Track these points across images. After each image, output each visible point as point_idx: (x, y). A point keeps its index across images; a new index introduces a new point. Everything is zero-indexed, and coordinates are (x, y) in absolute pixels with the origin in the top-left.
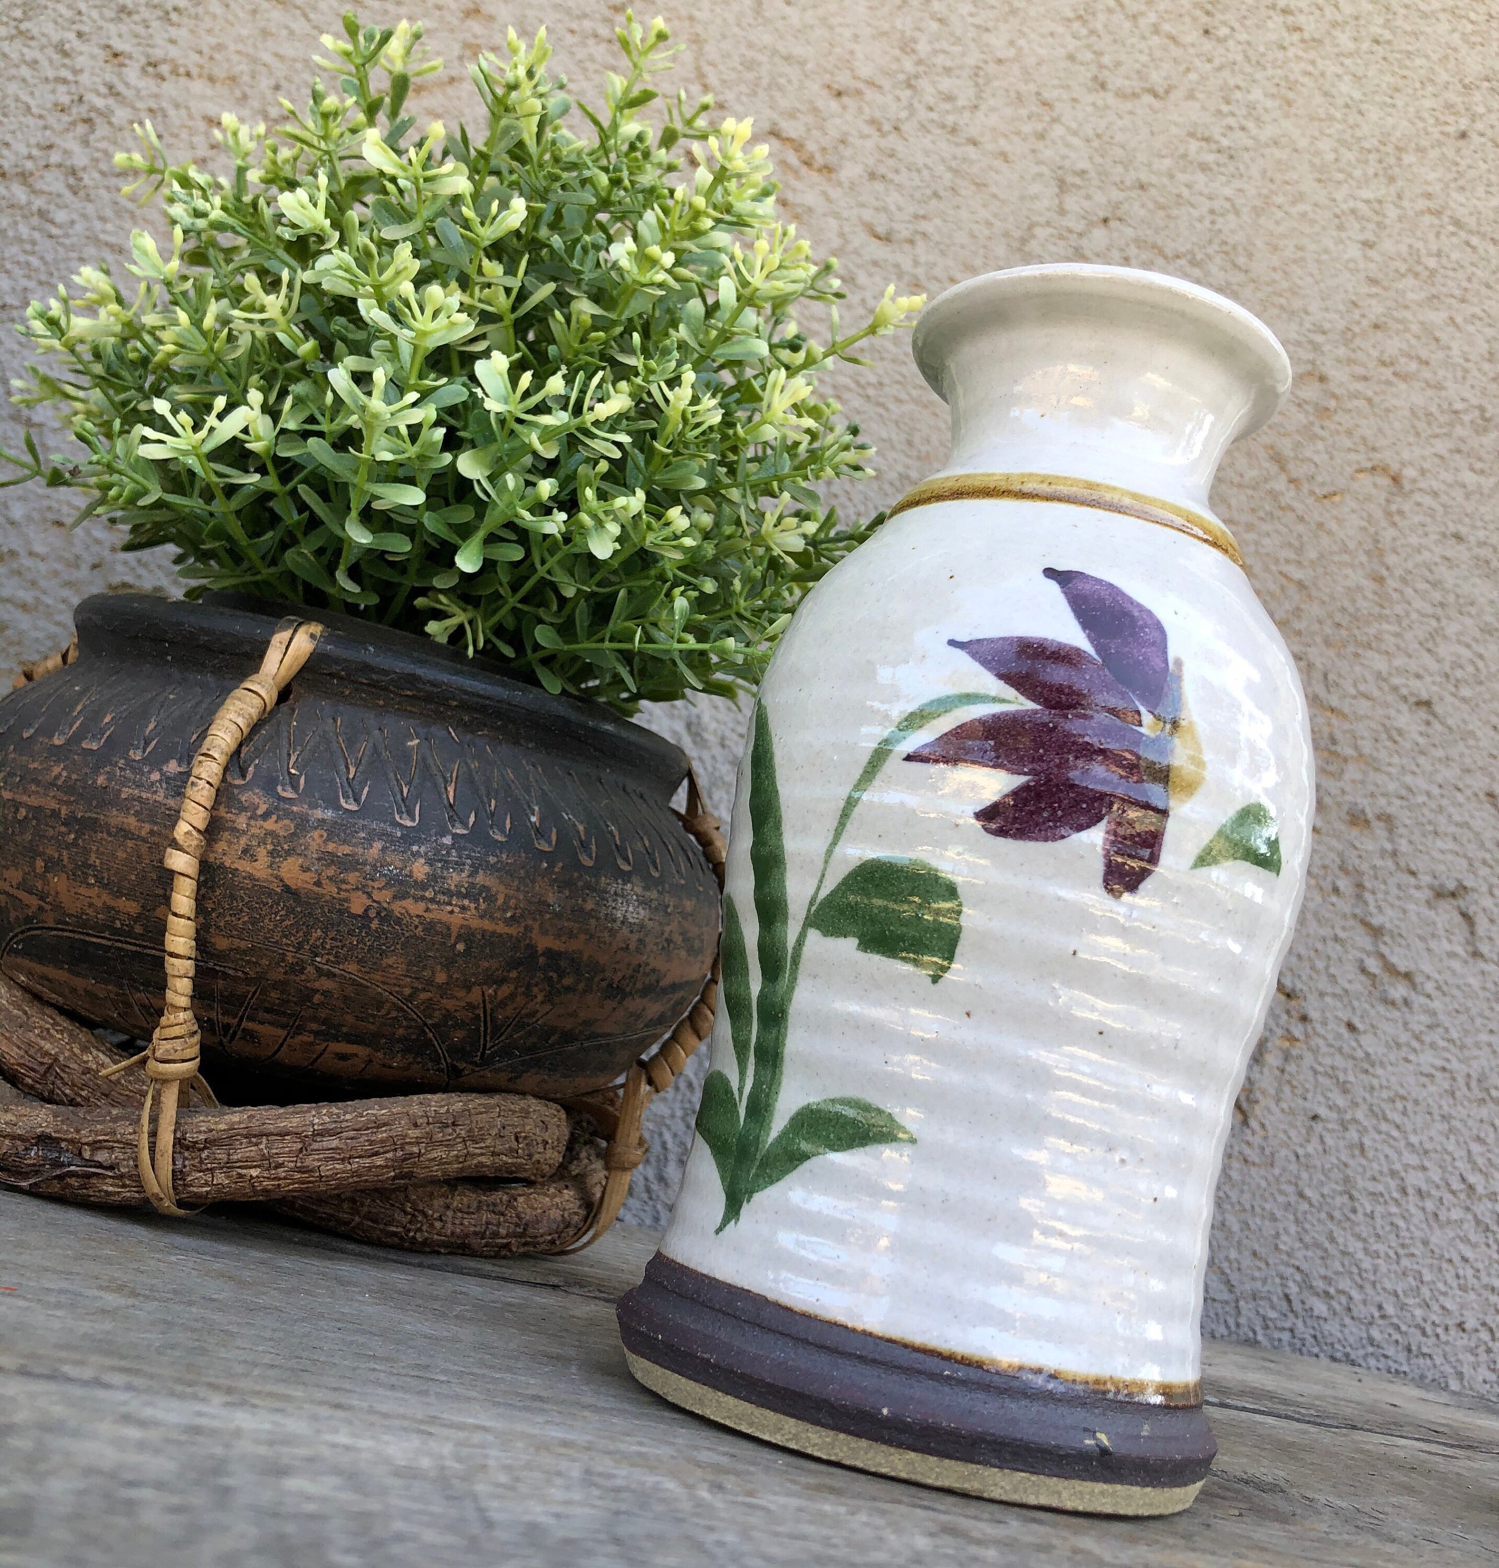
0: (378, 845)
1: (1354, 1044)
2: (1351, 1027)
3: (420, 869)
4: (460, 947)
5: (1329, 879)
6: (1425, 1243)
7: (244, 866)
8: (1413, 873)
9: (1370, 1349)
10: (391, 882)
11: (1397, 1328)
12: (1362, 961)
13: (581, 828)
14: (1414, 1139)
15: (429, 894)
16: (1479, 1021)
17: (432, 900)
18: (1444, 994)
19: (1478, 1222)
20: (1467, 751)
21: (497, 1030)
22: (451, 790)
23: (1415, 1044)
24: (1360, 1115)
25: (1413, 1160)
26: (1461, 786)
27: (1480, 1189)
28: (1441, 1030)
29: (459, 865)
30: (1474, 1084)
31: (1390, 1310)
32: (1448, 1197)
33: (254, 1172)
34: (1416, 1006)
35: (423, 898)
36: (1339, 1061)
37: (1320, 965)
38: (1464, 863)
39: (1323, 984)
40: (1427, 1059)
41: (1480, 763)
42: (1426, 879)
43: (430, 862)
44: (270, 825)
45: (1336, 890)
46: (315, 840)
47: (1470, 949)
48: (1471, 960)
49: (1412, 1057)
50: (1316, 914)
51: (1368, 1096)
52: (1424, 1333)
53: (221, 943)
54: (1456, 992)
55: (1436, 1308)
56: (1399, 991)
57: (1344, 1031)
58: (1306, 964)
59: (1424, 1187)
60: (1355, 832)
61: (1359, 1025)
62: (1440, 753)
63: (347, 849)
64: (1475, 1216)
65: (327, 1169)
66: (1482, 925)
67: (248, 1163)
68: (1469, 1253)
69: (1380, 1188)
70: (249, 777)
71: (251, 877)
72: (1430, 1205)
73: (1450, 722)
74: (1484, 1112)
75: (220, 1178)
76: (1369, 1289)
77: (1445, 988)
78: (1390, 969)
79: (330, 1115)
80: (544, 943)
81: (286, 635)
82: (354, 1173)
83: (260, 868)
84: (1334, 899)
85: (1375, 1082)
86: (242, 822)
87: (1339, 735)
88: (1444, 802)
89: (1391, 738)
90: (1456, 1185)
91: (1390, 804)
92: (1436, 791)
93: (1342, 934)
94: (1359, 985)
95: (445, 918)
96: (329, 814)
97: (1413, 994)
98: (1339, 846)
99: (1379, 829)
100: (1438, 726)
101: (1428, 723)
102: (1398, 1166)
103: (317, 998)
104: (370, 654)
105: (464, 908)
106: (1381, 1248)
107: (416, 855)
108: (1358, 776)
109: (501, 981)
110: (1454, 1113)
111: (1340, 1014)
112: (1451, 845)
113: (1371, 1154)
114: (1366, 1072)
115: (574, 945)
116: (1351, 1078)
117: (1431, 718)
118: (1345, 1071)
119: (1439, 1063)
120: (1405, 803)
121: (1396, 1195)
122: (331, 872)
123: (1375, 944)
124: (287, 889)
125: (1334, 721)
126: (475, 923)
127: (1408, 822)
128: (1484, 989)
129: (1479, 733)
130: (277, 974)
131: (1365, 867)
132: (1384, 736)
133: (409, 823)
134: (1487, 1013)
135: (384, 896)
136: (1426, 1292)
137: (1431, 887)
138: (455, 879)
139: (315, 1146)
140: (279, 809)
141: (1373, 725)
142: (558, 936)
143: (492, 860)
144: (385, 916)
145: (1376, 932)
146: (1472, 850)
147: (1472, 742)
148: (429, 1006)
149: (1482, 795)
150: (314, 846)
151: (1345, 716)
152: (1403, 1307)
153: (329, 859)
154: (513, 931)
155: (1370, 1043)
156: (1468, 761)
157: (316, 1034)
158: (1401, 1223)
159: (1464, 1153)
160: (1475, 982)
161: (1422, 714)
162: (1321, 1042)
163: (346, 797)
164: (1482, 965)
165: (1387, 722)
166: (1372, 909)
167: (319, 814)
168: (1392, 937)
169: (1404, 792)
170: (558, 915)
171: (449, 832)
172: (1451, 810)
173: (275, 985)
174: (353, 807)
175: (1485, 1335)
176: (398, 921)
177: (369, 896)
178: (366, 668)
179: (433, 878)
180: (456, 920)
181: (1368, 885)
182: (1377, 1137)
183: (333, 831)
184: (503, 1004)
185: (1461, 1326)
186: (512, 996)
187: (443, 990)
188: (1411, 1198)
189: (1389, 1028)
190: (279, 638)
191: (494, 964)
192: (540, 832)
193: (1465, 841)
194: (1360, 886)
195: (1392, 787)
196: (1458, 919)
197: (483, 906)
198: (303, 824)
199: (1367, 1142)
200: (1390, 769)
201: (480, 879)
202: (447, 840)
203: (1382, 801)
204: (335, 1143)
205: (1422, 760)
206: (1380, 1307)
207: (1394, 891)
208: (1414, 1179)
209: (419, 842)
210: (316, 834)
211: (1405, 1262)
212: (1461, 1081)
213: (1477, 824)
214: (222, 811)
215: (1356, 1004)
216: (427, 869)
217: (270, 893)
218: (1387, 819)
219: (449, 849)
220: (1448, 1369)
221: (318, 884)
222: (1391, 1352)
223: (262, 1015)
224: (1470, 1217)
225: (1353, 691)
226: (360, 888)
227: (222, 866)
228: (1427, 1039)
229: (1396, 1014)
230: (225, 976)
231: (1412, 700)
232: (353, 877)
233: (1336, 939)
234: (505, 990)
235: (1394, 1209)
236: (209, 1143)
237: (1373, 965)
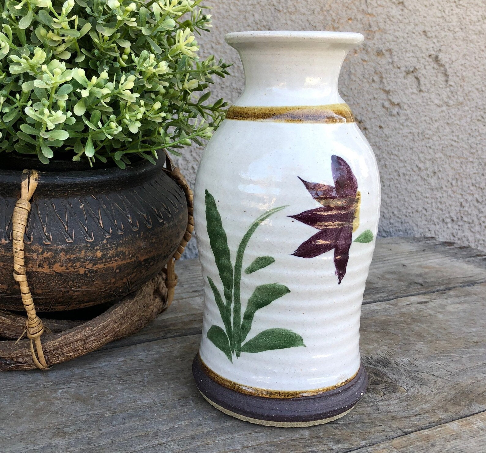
0: (83, 251)
1: (381, 132)
2: (381, 127)
3: (99, 254)
4: (117, 271)
5: (371, 78)
6: (406, 189)
7: (40, 270)
8: (399, 68)
9: (390, 226)
10: (91, 261)
11: (398, 217)
12: (383, 104)
13: (145, 215)
14: (402, 158)
15: (104, 260)
16: (422, 113)
17: (105, 262)
18: (410, 107)
19: (422, 178)
20: (416, 18)
21: (132, 283)
22: (101, 222)
23: (402, 127)
24: (384, 155)
25: (401, 165)
26: (414, 31)
27: (423, 168)
28: (409, 120)
29: (111, 248)
30: (420, 135)
31: (396, 213)
32: (413, 173)
33: (71, 354)
34: (401, 115)
35: (102, 262)
36: (377, 140)
37: (369, 109)
38: (416, 60)
39: (371, 115)
40: (405, 131)
41: (421, 21)
42: (403, 69)
43: (102, 251)
44: (45, 255)
45: (374, 81)
46: (62, 256)
47: (418, 89)
48: (418, 93)
49: (401, 132)
50: (367, 92)
51: (386, 148)
52: (406, 216)
53: (39, 292)
54: (414, 106)
55: (409, 208)
56: (395, 110)
57: (378, 129)
58: (365, 110)
59: (405, 173)
60: (379, 58)
61: (383, 126)
62: (407, 21)
63: (73, 256)
64: (421, 176)
65: (93, 346)
66: (422, 80)
67: (68, 352)
68: (419, 189)
69: (392, 176)
70: (32, 240)
71: (43, 273)
72: (407, 177)
73: (410, 8)
74: (423, 143)
75: (61, 358)
76: (389, 208)
77: (411, 106)
78: (392, 104)
79: (89, 330)
80: (142, 259)
81: (27, 181)
82: (101, 344)
83: (46, 269)
84: (373, 85)
85: (389, 143)
86: (35, 256)
87: (372, 24)
88: (409, 39)
89: (390, 20)
90: (416, 169)
91: (390, 44)
92: (406, 35)
93: (376, 96)
94: (382, 112)
95: (111, 265)
96: (64, 246)
97: (400, 110)
98: (373, 64)
99: (387, 55)
100: (406, 11)
101: (402, 10)
102: (397, 168)
103: (74, 297)
104: (58, 180)
105: (116, 260)
106: (393, 195)
107: (97, 250)
108: (379, 37)
109: (132, 274)
110: (414, 146)
111: (376, 124)
112: (412, 54)
113: (388, 167)
114: (386, 141)
115: (152, 254)
116: (381, 144)
117: (403, 8)
118: (379, 142)
119: (409, 131)
120: (395, 43)
121: (397, 177)
122: (70, 264)
123: (387, 96)
124: (57, 273)
125: (370, 18)
126: (121, 263)
127: (397, 50)
128: (423, 102)
129: (420, 10)
130: (61, 295)
131: (383, 70)
132: (388, 19)
133: (91, 240)
134: (425, 110)
135: (90, 266)
136: (406, 204)
137: (405, 72)
138: (111, 252)
139: (88, 341)
140: (46, 249)
141: (384, 16)
142: (147, 254)
143: (121, 242)
144: (92, 271)
145: (388, 92)
146: (419, 54)
147: (418, 14)
148: (111, 288)
149: (422, 33)
150: (62, 258)
151: (374, 16)
152: (400, 211)
153: (69, 260)
154: (133, 260)
155: (387, 131)
156: (417, 21)
157: (76, 304)
158: (398, 186)
159: (417, 158)
160: (420, 101)
161: (400, 7)
162: (371, 135)
163: (67, 238)
164: (422, 94)
165: (388, 14)
166: (386, 85)
167: (60, 247)
168: (393, 92)
169: (395, 39)
170: (146, 249)
171: (105, 238)
172: (411, 41)
173: (60, 298)
174: (71, 241)
175: (424, 212)
176: (96, 271)
177: (85, 268)
178: (58, 186)
179: (104, 255)
180: (115, 264)
181: (384, 76)
182: (390, 161)
183: (68, 251)
184: (134, 278)
185: (417, 211)
186: (136, 275)
187: (114, 283)
188: (401, 176)
189: (392, 124)
190: (24, 183)
191: (129, 271)
192: (133, 224)
193: (416, 52)
194: (381, 78)
195: (391, 38)
196: (414, 80)
197: (122, 257)
198: (56, 252)
199: (387, 163)
200: (391, 32)
201: (119, 249)
202: (105, 241)
203: (388, 44)
204: (93, 338)
205: (401, 25)
206: (393, 213)
207: (393, 76)
208: (402, 171)
209: (96, 245)
210: (62, 254)
211: (400, 197)
212: (416, 135)
213: (420, 44)
214: (27, 254)
215: (382, 119)
216: (101, 253)
217: (52, 276)
218: (390, 51)
219: (106, 244)
220: (414, 225)
221: (67, 269)
222: (396, 224)
223: (57, 304)
224: (419, 177)
225: (376, 5)
226: (82, 266)
227: (33, 271)
228: (405, 124)
229: (395, 119)
230: (42, 299)
231: (397, 2)
232: (78, 264)
233: (374, 98)
234: (134, 275)
235: (396, 182)
236: (54, 350)
237: (387, 104)
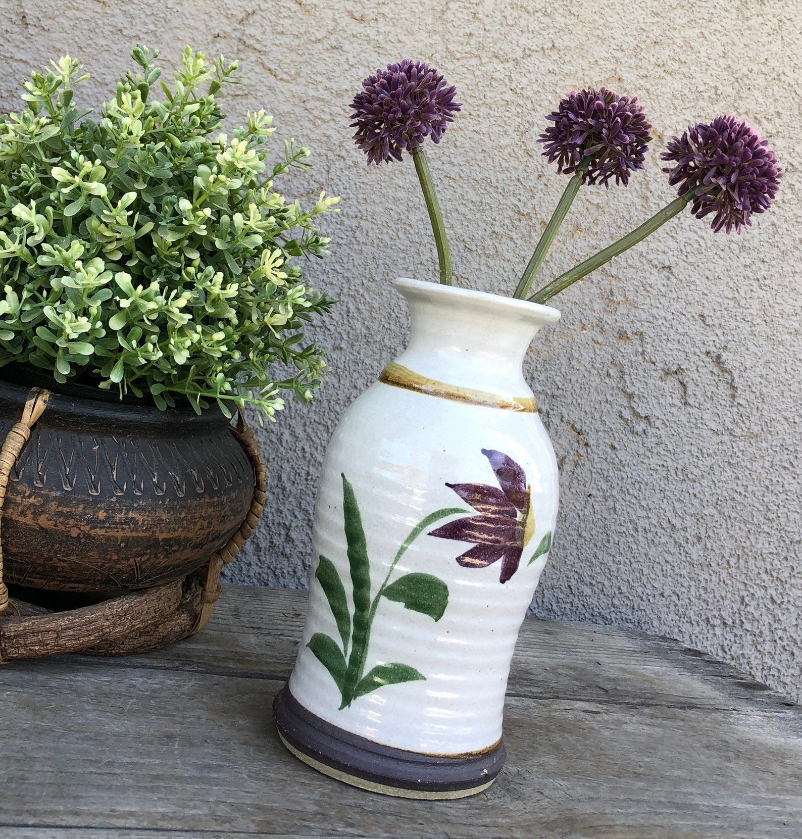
0: (81, 506)
1: (614, 456)
2: (613, 448)
3: (102, 515)
4: (123, 545)
5: (605, 369)
6: (646, 555)
7: (21, 519)
8: (654, 363)
9: (613, 609)
10: (89, 522)
11: (628, 598)
12: (621, 412)
13: (178, 479)
14: (644, 503)
15: (107, 525)
16: (685, 439)
17: (108, 528)
18: (666, 426)
19: (676, 543)
20: (690, 293)
21: (142, 571)
22: (114, 473)
23: (649, 454)
24: (615, 493)
25: (643, 513)
26: (685, 312)
27: (678, 526)
28: (663, 446)
29: (120, 511)
30: (679, 473)
31: (624, 589)
32: (659, 531)
33: (37, 648)
34: (649, 434)
35: (104, 527)
36: (605, 466)
37: (597, 416)
38: (683, 355)
39: (598, 425)
40: (655, 461)
41: (697, 299)
42: (660, 365)
43: (106, 511)
44: (32, 500)
45: (608, 375)
46: (53, 505)
47: (683, 401)
48: (683, 407)
49: (646, 461)
50: (596, 389)
51: (620, 483)
52: (642, 599)
53: (14, 550)
54: (674, 426)
55: (649, 586)
56: (640, 427)
57: (609, 450)
58: (589, 416)
59: (648, 527)
60: (622, 342)
61: (617, 446)
62: (674, 295)
63: (68, 510)
64: (675, 539)
65: (69, 644)
66: (691, 387)
67: (33, 644)
68: (670, 559)
69: (624, 529)
70: (20, 477)
71: (25, 524)
72: (650, 536)
73: (681, 277)
74: (684, 486)
75: (22, 651)
76: (614, 580)
77: (667, 423)
78: (637, 415)
79: (68, 620)
80: (161, 537)
81: (33, 401)
82: (81, 644)
83: (28, 520)
84: (607, 380)
85: (624, 475)
86: (19, 499)
87: (615, 291)
88: (674, 323)
89: (645, 289)
90: (665, 525)
91: (642, 325)
92: (670, 317)
93: (610, 398)
94: (618, 425)
95: (115, 534)
96: (58, 494)
97: (649, 427)
98: (612, 351)
99: (636, 340)
100: (673, 280)
101: (668, 279)
102: (634, 518)
103: (59, 569)
104: (73, 407)
105: (123, 529)
106: (622, 559)
107: (100, 508)
108: (625, 311)
109: (142, 555)
110: (667, 488)
111: (607, 441)
112: (677, 346)
113: (619, 512)
114: (620, 470)
115: (177, 534)
116: (612, 474)
117: (671, 276)
118: (608, 470)
119: (660, 463)
120: (651, 325)
121: (632, 532)
122: (61, 520)
123: (629, 402)
124: (41, 528)
125: (614, 283)
126: (129, 534)
127: (652, 335)
128: (689, 422)
129: (698, 282)
130: (41, 561)
131: (626, 361)
132: (642, 288)
133: (95, 494)
134: (690, 434)
135: (86, 528)
136: (644, 579)
137: (663, 370)
138: (119, 517)
139: (63, 635)
140: (35, 492)
141: (636, 283)
142: (168, 532)
143: (135, 505)
144: (88, 536)
145: (630, 396)
146: (689, 348)
147: (693, 287)
148: (110, 568)
149: (696, 317)
150: (53, 509)
151: (620, 279)
152: (632, 587)
153: (60, 514)
154: (147, 534)
155: (622, 455)
156: (690, 298)
157: (60, 581)
158: (634, 546)
159: (671, 509)
160: (684, 419)
161: (666, 273)
162: (595, 456)
163: (66, 484)
164: (689, 409)
165: (644, 281)
166: (628, 384)
167: (53, 494)
168: (639, 398)
169: (651, 319)
170: (168, 524)
171: (115, 495)
172: (678, 326)
173: (39, 565)
174: (70, 489)
175: (674, 598)
176: (93, 538)
177: (79, 529)
178: (71, 415)
179: (108, 518)
180: (120, 534)
181: (627, 371)
182: (624, 503)
183: (61, 501)
184: (145, 562)
185: (662, 595)
186: (148, 559)
187: (116, 562)
188: (640, 534)
189: (634, 446)
190: (29, 403)
191: (139, 549)
192: (158, 486)
193: (684, 343)
194: (622, 372)
195: (644, 316)
196: (678, 385)
197: (132, 526)
198: (47, 500)
199: (618, 506)
200: (645, 307)
201: (131, 515)
202: (114, 499)
203: (638, 325)
204: (71, 633)
205: (663, 300)
206: (619, 588)
207: (641, 373)
208: (642, 523)
209: (101, 502)
210: (53, 503)
211: (634, 565)
212: (672, 471)
213: (692, 333)
214: (9, 495)
215: (616, 435)
216: (105, 514)
217: (34, 530)
218: (641, 335)
219: (115, 504)
220: (653, 616)
221: (56, 525)
222: (623, 609)
223: (34, 575)
224: (672, 540)
225: (625, 265)
226: (76, 526)
227: (11, 519)
228: (655, 451)
229: (639, 439)
230: (17, 562)
231: (660, 266)
232: (71, 522)
233: (607, 401)
234: (145, 558)
235: (630, 539)
236: (15, 636)
237: (627, 414)
